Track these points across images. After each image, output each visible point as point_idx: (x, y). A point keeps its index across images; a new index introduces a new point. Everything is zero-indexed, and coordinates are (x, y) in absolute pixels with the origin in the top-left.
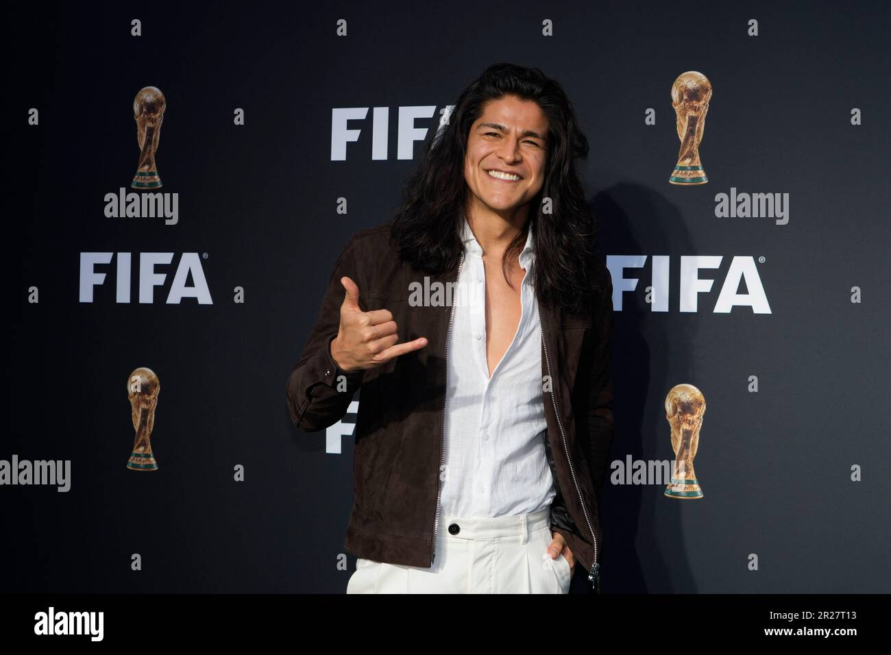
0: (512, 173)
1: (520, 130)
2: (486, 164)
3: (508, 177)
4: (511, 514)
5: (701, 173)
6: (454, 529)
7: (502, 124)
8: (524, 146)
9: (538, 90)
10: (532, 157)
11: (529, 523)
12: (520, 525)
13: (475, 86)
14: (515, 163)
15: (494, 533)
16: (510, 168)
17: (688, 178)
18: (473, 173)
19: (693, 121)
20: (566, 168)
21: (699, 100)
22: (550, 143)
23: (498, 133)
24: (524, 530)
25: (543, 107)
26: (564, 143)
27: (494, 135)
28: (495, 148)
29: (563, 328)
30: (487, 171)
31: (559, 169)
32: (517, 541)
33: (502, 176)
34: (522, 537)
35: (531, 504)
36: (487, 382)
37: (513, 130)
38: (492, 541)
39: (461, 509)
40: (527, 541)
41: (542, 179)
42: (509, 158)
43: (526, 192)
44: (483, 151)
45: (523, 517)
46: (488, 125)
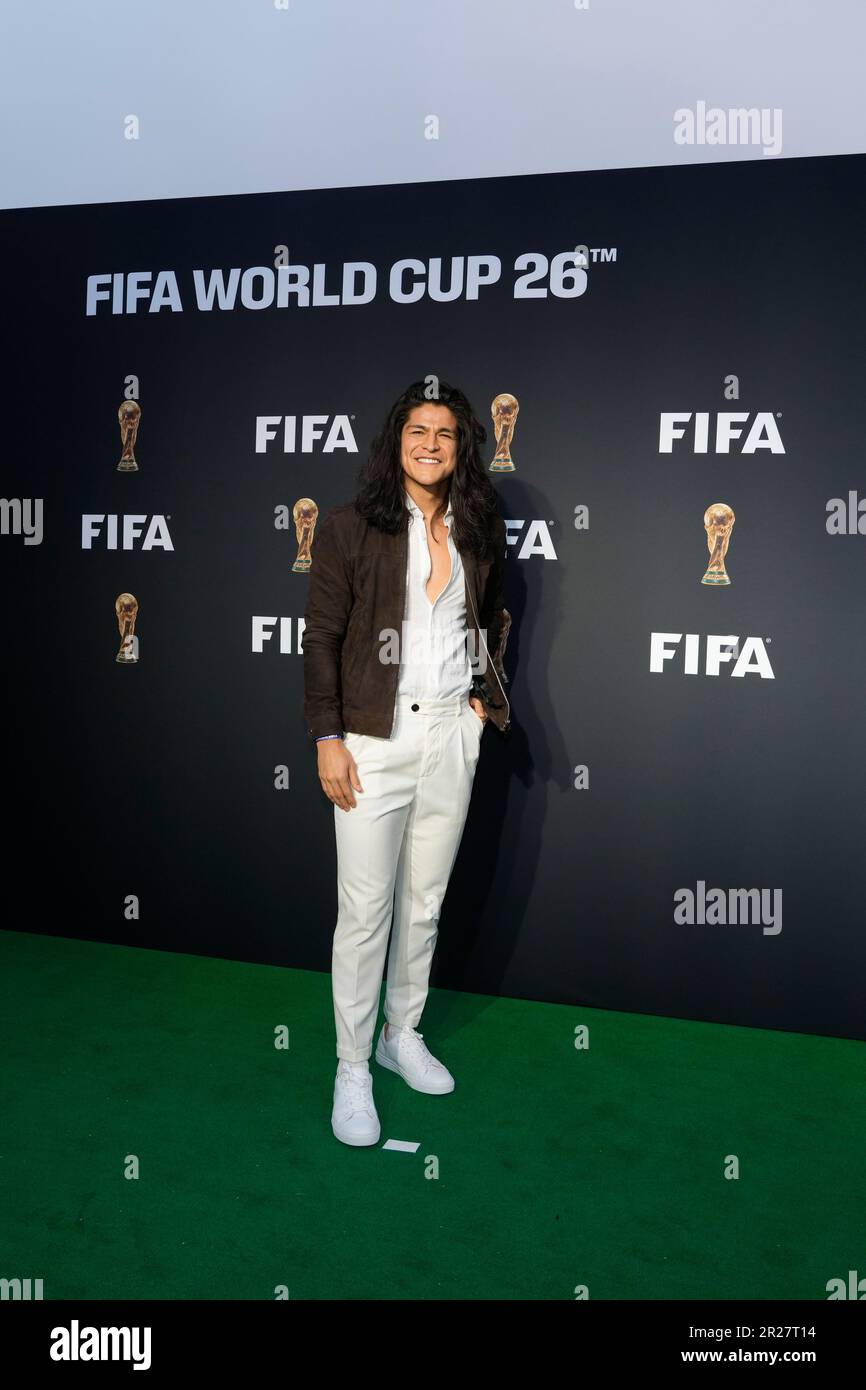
0: (434, 459)
1: (437, 427)
2: (416, 454)
3: (431, 461)
4: (451, 697)
5: (511, 464)
6: (415, 708)
7: (423, 424)
8: (440, 439)
9: (447, 397)
10: (448, 446)
11: (461, 702)
12: (455, 704)
13: (403, 398)
14: (435, 451)
15: (440, 710)
16: (432, 455)
17: (502, 467)
18: (407, 461)
19: (506, 428)
20: (471, 451)
21: (510, 414)
22: (459, 433)
23: (422, 431)
24: (458, 707)
25: (452, 410)
26: (469, 432)
27: (419, 432)
28: (421, 442)
29: (478, 566)
30: (417, 459)
31: (465, 452)
32: (454, 715)
33: (427, 461)
34: (457, 712)
35: (463, 690)
36: (431, 608)
37: (432, 427)
38: (440, 716)
39: (420, 695)
40: (460, 715)
41: (455, 459)
42: (431, 448)
43: (444, 471)
44: (413, 445)
45: (458, 698)
46: (414, 426)
